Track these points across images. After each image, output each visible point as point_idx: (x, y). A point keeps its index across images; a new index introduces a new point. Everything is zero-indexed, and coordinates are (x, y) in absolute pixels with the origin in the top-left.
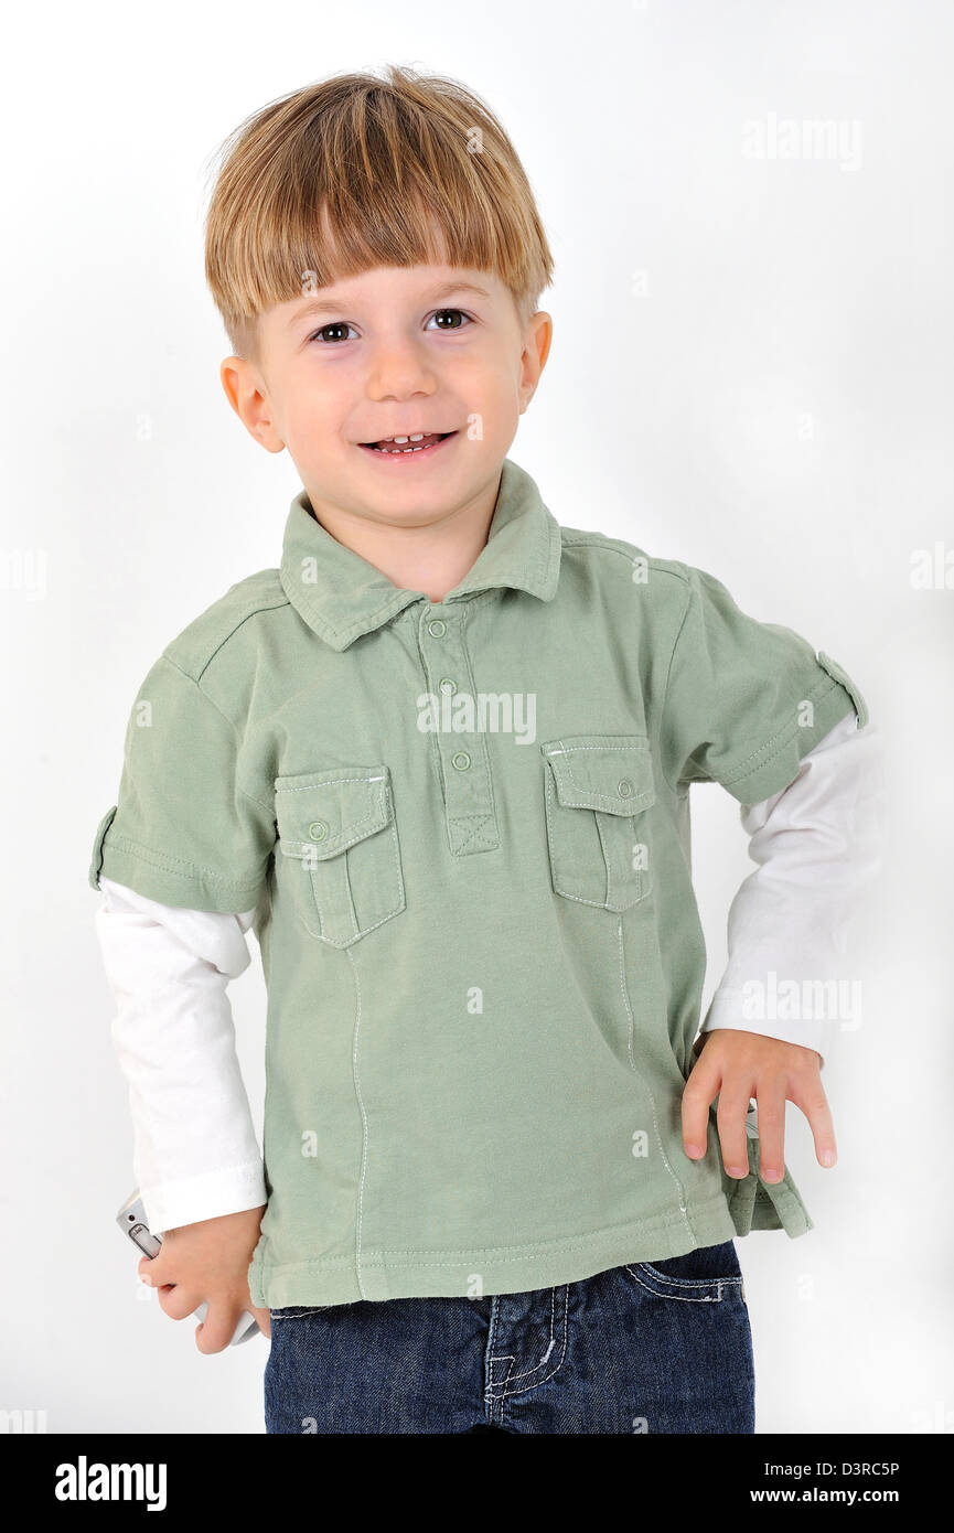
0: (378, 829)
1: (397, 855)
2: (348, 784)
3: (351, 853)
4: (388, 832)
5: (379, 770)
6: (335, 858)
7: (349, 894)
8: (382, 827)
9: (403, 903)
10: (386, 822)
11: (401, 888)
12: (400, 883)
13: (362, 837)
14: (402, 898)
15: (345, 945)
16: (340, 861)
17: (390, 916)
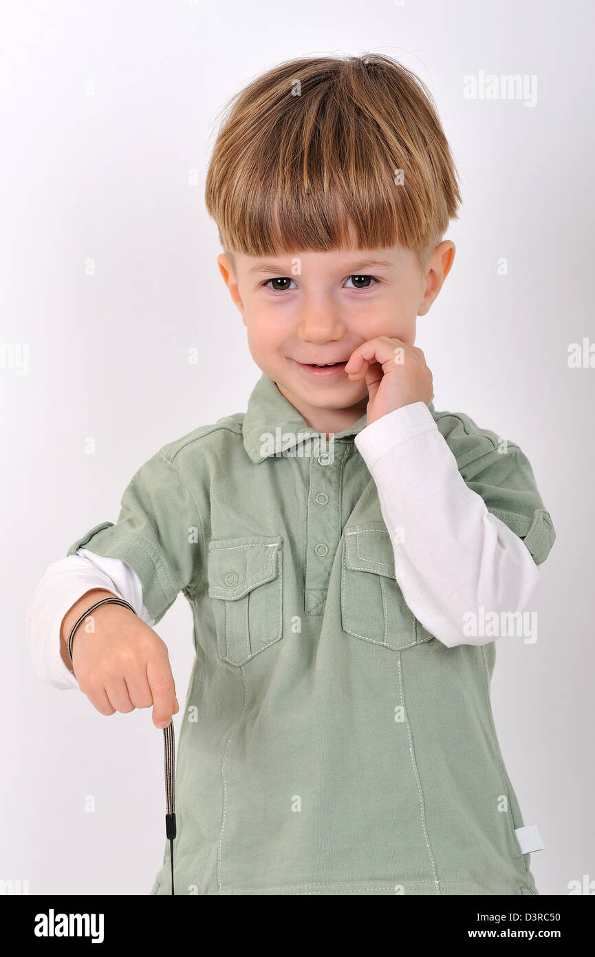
0: (268, 579)
1: (281, 600)
2: (253, 547)
3: (251, 595)
4: (276, 581)
5: (275, 540)
6: (242, 599)
7: (247, 625)
8: (271, 578)
9: (281, 633)
10: (274, 575)
11: (281, 623)
12: (281, 619)
13: (257, 584)
14: (281, 630)
15: (240, 664)
16: (243, 601)
17: (272, 643)
